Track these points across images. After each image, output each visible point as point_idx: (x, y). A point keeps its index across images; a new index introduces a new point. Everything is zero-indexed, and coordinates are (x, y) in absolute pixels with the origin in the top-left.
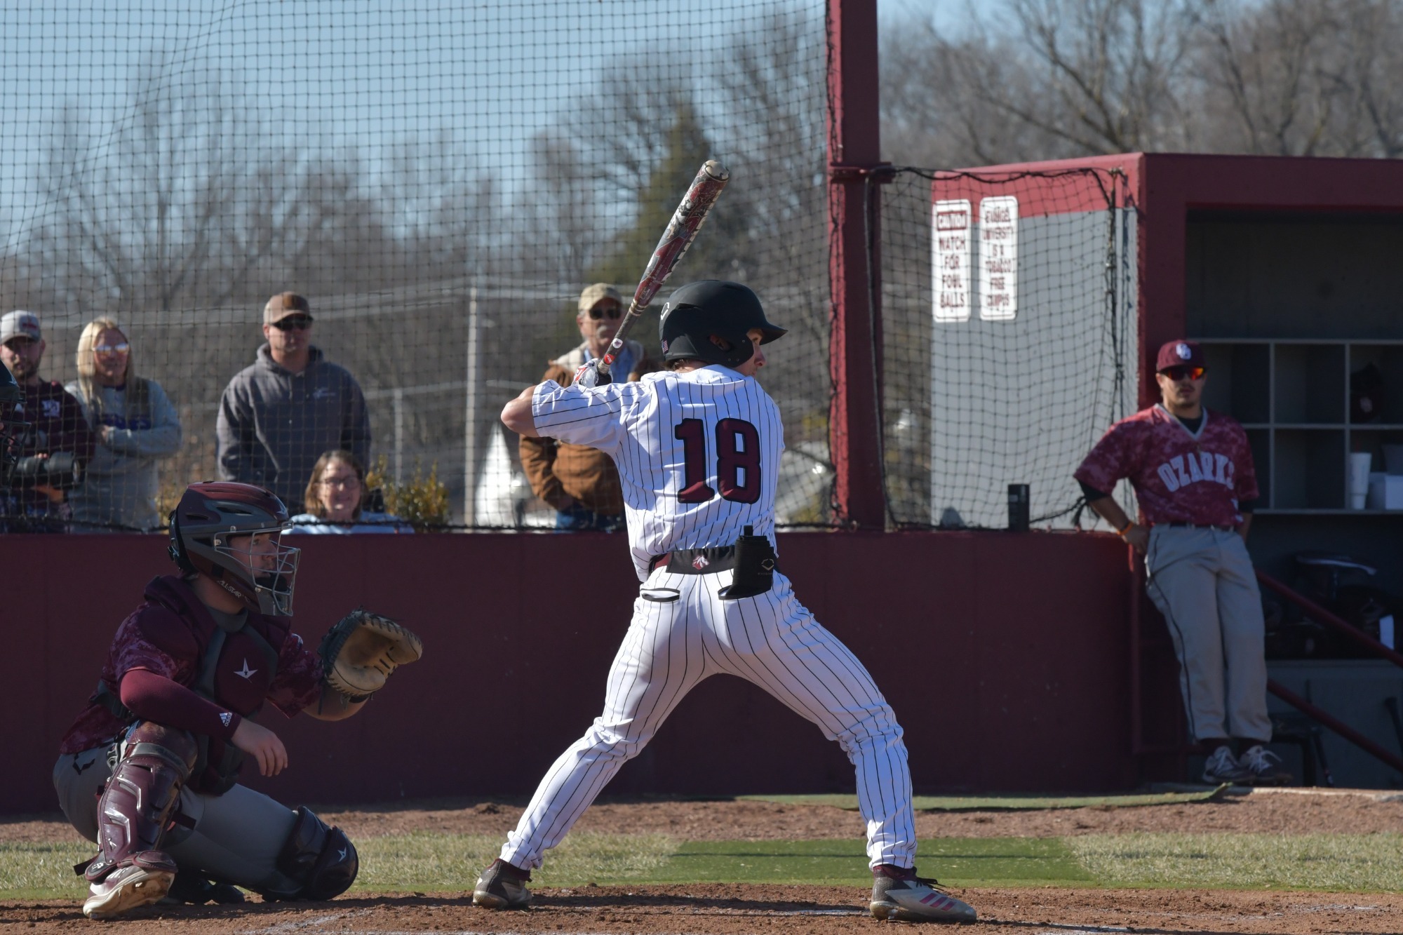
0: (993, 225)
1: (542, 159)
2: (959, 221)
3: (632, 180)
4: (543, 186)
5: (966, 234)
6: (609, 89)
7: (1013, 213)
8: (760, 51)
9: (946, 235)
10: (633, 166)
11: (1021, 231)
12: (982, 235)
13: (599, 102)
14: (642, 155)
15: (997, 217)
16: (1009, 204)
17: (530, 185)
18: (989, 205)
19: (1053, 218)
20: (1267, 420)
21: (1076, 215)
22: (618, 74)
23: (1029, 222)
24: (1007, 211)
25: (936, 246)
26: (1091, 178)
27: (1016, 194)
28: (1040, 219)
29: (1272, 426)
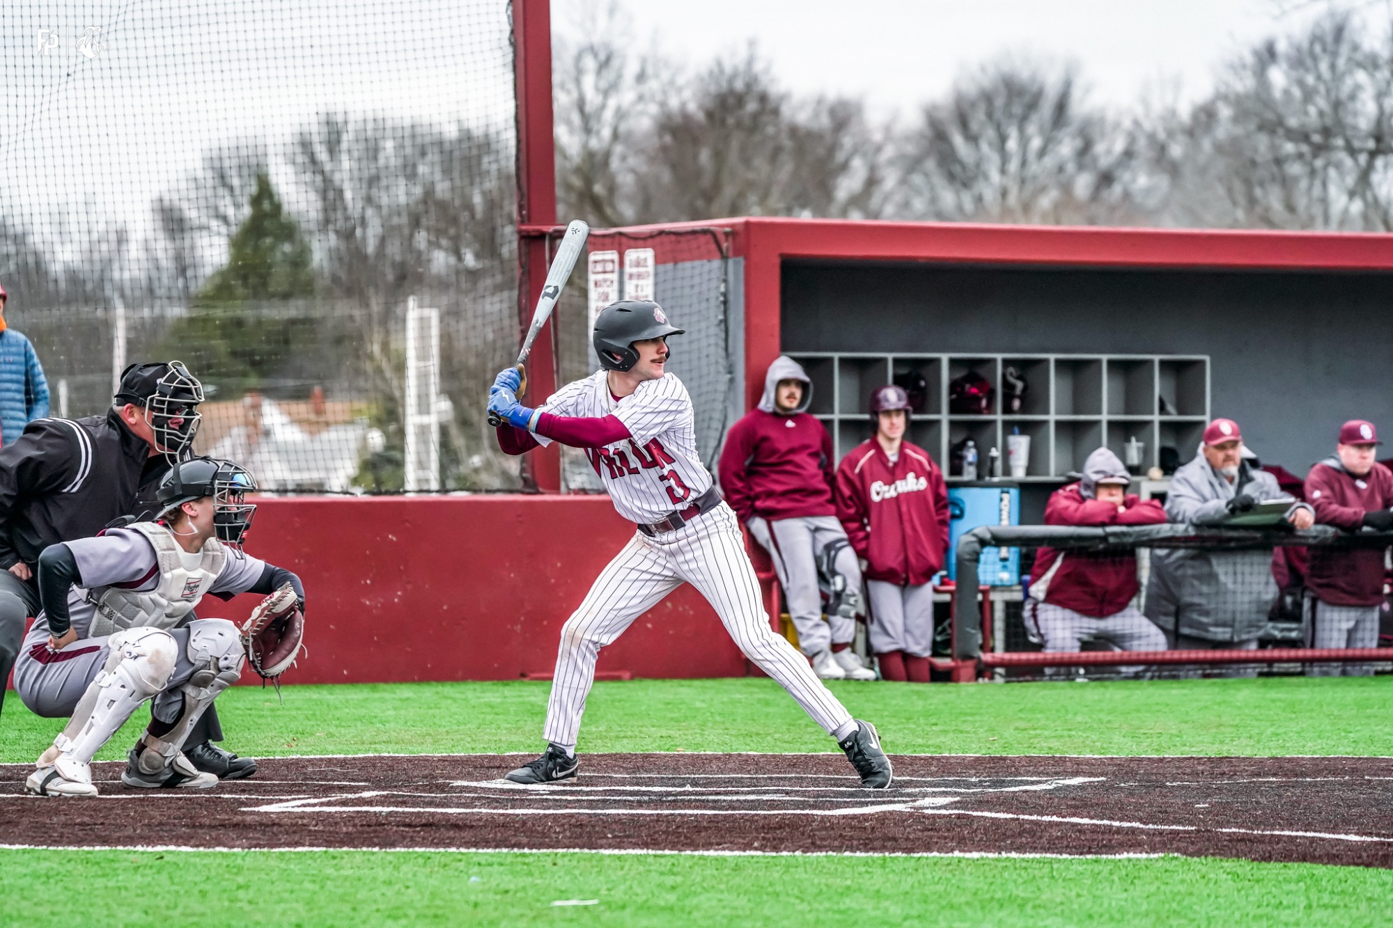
0: (635, 270)
1: (158, 217)
2: (609, 267)
3: (224, 230)
4: (161, 235)
5: (615, 277)
6: (207, 165)
7: (651, 262)
8: (316, 139)
9: (600, 277)
10: (225, 219)
11: (656, 275)
12: (626, 277)
13: (200, 174)
14: (230, 212)
15: (638, 264)
16: (648, 254)
17: (150, 235)
18: (632, 255)
19: (680, 265)
20: (832, 412)
21: (697, 263)
22: (215, 154)
23: (661, 268)
24: (645, 259)
25: (591, 285)
26: (709, 236)
27: (654, 248)
28: (670, 266)
29: (836, 416)
